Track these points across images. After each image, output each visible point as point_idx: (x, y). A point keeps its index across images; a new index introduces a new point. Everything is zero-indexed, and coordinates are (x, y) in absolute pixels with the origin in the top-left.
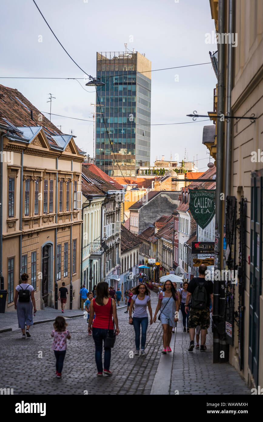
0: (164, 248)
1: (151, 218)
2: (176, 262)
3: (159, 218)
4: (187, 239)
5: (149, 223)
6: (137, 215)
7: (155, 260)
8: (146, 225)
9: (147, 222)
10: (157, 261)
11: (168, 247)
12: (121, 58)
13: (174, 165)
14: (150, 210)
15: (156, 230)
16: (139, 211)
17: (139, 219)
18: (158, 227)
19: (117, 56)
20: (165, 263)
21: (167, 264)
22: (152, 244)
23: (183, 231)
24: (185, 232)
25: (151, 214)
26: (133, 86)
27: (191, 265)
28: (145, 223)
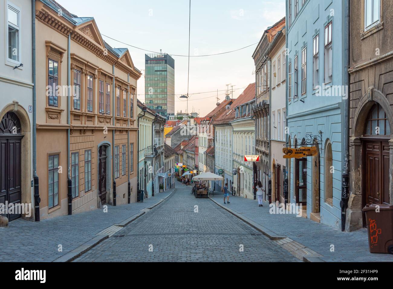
0: (188, 157)
1: (178, 140)
2: (197, 164)
3: (182, 140)
4: (205, 150)
5: (177, 144)
6: (170, 139)
7: (182, 164)
8: (175, 144)
9: (176, 143)
10: (183, 165)
11: (190, 156)
12: (158, 57)
13: (187, 115)
14: (178, 136)
15: (182, 147)
16: (171, 137)
17: (172, 141)
18: (183, 145)
19: (156, 56)
20: (189, 166)
21: (190, 167)
22: (179, 155)
23: (202, 145)
24: (204, 146)
25: (178, 139)
26: (165, 72)
27: (209, 166)
28: (175, 143)
